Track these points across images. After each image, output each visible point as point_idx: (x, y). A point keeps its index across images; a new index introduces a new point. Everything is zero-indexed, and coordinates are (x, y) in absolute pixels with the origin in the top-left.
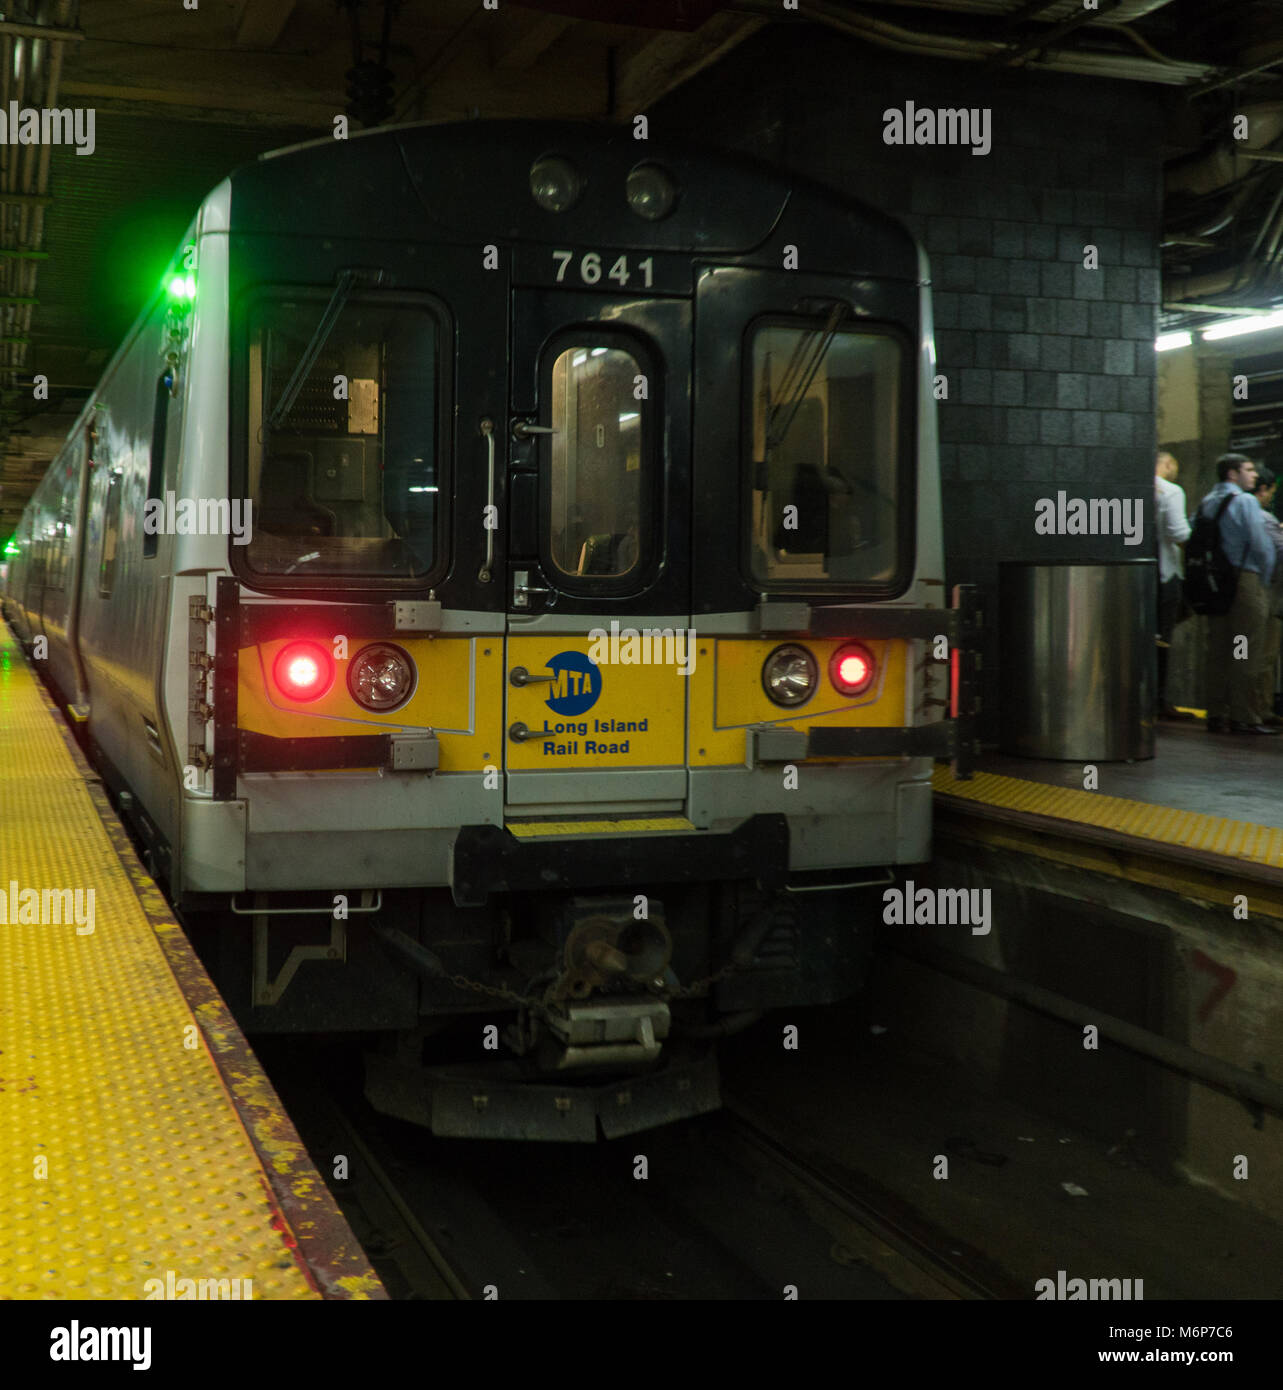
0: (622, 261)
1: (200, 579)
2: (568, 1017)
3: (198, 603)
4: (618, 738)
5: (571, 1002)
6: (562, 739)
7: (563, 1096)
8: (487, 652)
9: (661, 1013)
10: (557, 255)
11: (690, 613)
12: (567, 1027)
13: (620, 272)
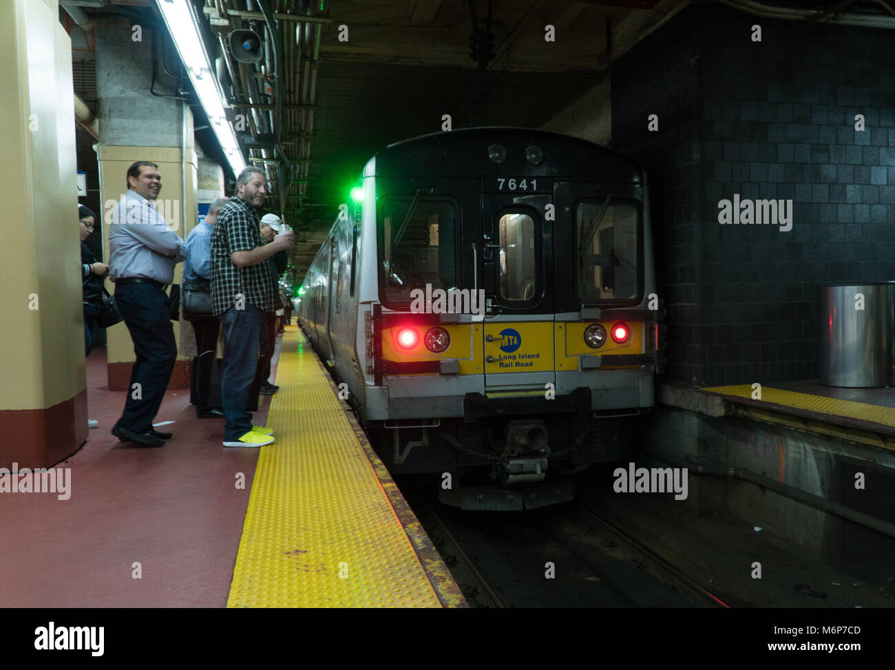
0: (524, 181)
1: (369, 305)
2: (508, 463)
3: (368, 314)
4: (528, 361)
5: (510, 458)
6: (507, 361)
7: (510, 494)
8: (477, 330)
9: (544, 461)
10: (499, 180)
11: (554, 313)
12: (508, 467)
13: (524, 185)
